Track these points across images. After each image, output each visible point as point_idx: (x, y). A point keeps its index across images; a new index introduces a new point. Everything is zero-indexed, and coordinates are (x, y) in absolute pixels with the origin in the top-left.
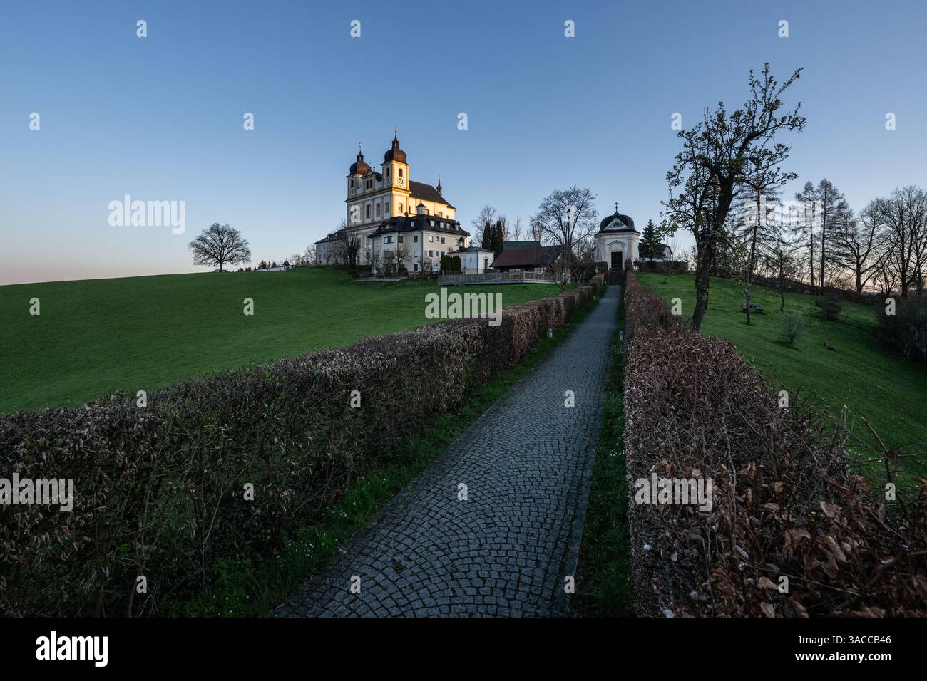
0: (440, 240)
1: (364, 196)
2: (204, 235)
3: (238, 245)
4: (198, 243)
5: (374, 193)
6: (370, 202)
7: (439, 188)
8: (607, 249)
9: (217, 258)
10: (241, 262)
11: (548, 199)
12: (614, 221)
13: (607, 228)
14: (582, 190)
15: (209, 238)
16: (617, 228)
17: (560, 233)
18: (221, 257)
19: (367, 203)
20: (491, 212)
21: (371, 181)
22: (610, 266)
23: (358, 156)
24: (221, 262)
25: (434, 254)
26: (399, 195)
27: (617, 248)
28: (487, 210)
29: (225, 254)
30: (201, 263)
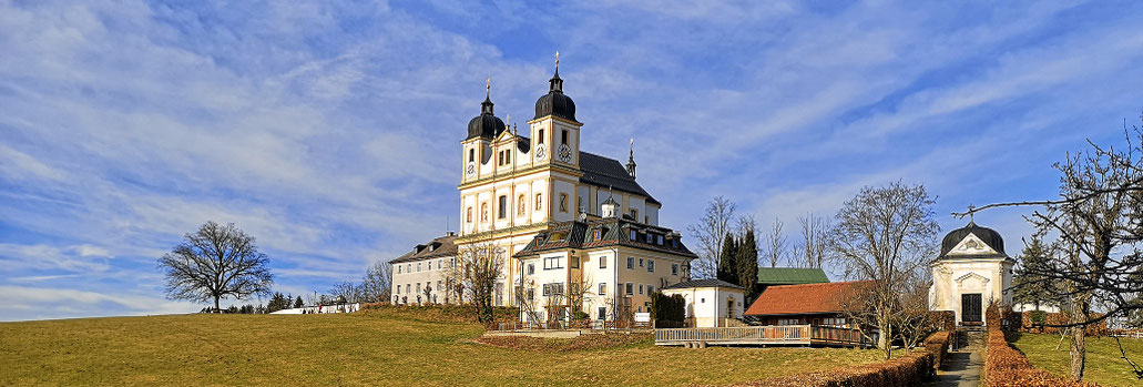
0: (645, 264)
1: (495, 177)
2: (189, 243)
3: (251, 264)
4: (179, 258)
5: (514, 173)
6: (506, 191)
7: (632, 166)
8: (955, 285)
9: (211, 287)
10: (254, 295)
11: (851, 204)
12: (967, 239)
13: (955, 251)
14: (910, 187)
15: (197, 250)
16: (972, 251)
17: (871, 260)
18: (218, 286)
19: (499, 193)
20: (727, 210)
21: (509, 151)
22: (958, 318)
23: (484, 104)
24: (217, 294)
25: (635, 289)
26: (565, 180)
27: (972, 287)
28: (719, 208)
29: (225, 279)
30: (180, 297)
